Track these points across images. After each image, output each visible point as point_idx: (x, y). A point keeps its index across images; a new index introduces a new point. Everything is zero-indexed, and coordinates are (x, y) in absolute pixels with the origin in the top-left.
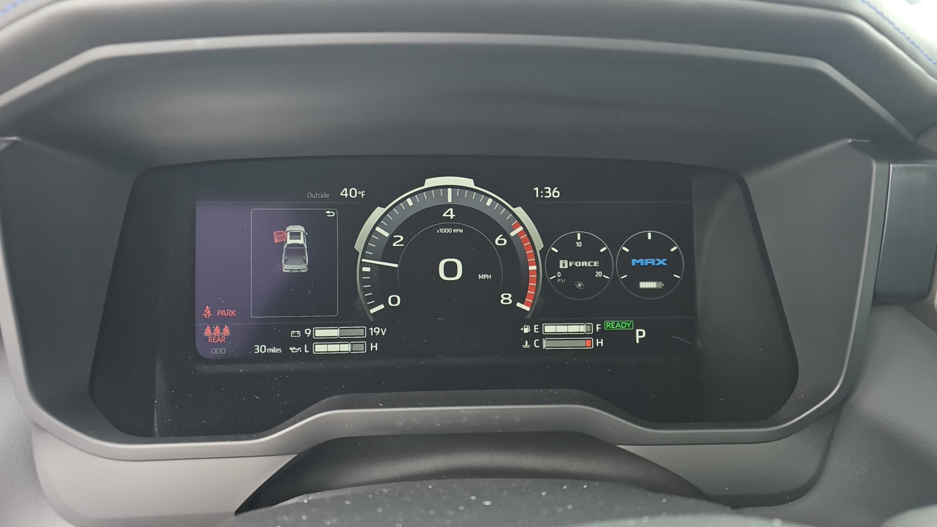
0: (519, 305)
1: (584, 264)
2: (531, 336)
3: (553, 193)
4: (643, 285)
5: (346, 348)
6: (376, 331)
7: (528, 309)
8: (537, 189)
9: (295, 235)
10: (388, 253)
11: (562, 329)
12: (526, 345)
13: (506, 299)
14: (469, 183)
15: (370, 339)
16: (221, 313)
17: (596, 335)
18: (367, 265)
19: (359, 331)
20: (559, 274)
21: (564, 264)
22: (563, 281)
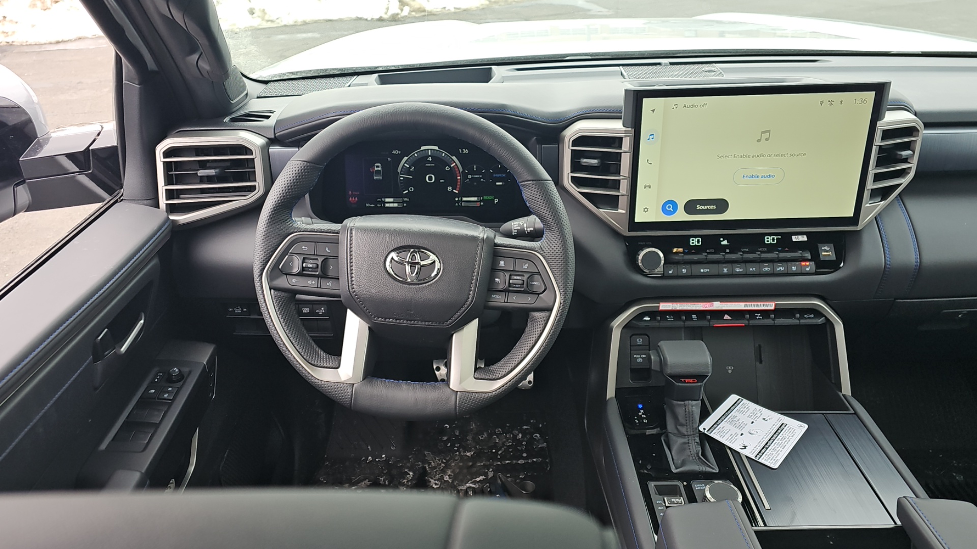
0: (454, 191)
1: (477, 176)
2: (458, 201)
3: (466, 151)
4: (497, 184)
5: (396, 205)
6: (406, 199)
7: (457, 192)
8: (460, 150)
9: (378, 167)
10: (408, 172)
11: (469, 199)
12: (457, 205)
13: (450, 189)
14: (436, 148)
15: (404, 202)
16: (354, 193)
17: (481, 201)
18: (402, 177)
19: (400, 199)
20: (468, 180)
21: (470, 176)
22: (469, 182)
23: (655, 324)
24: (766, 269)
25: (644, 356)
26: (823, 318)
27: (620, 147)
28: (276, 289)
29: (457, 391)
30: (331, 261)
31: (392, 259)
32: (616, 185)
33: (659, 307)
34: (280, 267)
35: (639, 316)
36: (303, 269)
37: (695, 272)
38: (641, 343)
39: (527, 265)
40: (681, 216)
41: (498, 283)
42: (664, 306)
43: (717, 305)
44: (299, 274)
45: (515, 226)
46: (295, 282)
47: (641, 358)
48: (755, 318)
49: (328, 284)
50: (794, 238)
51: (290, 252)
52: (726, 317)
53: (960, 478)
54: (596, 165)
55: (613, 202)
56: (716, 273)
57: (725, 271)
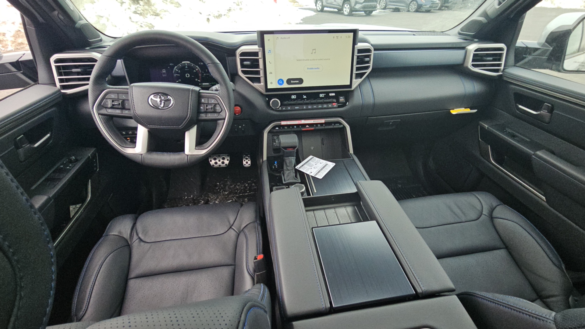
1: (208, 74)
2: (201, 85)
3: (202, 64)
7: (200, 81)
8: (199, 63)
9: (164, 71)
10: (178, 73)
11: (205, 84)
13: (196, 80)
14: (189, 62)
17: (210, 85)
18: (175, 75)
21: (205, 74)
22: (204, 77)
23: (281, 130)
24: (320, 106)
26: (342, 125)
27: (258, 56)
28: (102, 114)
29: (188, 155)
30: (126, 102)
31: (151, 99)
32: (258, 73)
33: (281, 123)
34: (102, 104)
35: (274, 128)
36: (113, 105)
37: (293, 109)
38: (276, 139)
39: (213, 100)
40: (285, 85)
41: (202, 109)
42: (283, 123)
43: (303, 122)
44: (111, 108)
45: (214, 88)
46: (110, 112)
48: (317, 126)
49: (126, 112)
50: (330, 95)
51: (106, 97)
52: (307, 126)
53: (400, 186)
54: (249, 64)
55: (258, 80)
56: (301, 108)
57: (305, 107)
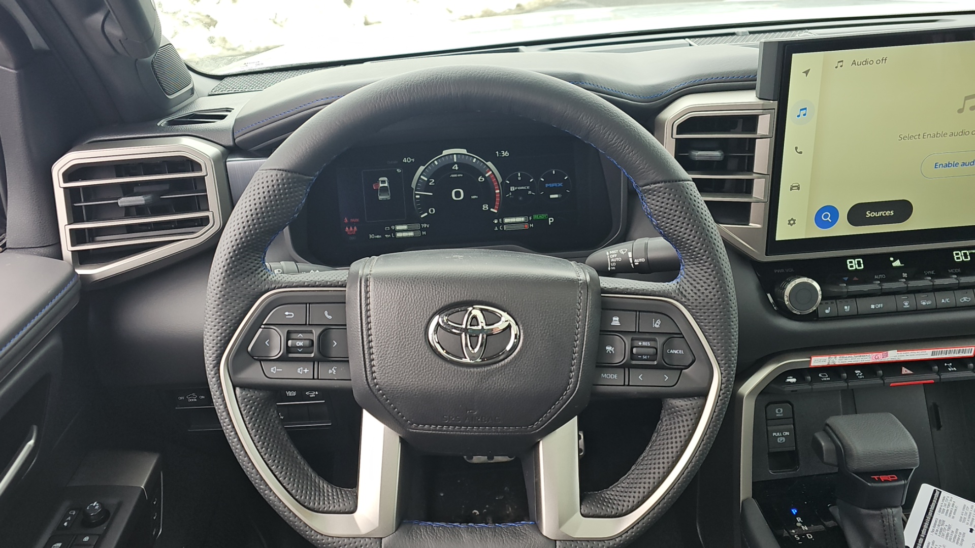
0: (492, 210)
1: (522, 188)
2: (498, 224)
3: (505, 154)
4: (552, 196)
5: (411, 234)
6: (425, 225)
7: (496, 211)
8: (497, 152)
9: (383, 182)
10: (427, 187)
11: (513, 220)
12: (496, 229)
13: (485, 207)
14: (464, 151)
15: (422, 229)
16: (352, 220)
17: (530, 222)
18: (418, 194)
19: (417, 226)
20: (510, 194)
21: (512, 189)
22: (513, 197)
23: (804, 386)
24: (965, 299)
25: (787, 433)
27: (754, 129)
28: (244, 386)
29: (555, 541)
30: (334, 333)
31: (438, 325)
32: (746, 187)
33: (810, 362)
34: (250, 349)
35: (779, 378)
36: (289, 350)
37: (862, 310)
38: (782, 415)
39: (659, 322)
40: (843, 228)
41: (611, 355)
42: (818, 361)
43: (893, 355)
44: (282, 359)
45: (613, 256)
46: (276, 372)
47: (783, 436)
48: (946, 369)
49: (330, 371)
51: (264, 323)
52: (905, 371)
55: (741, 213)
56: (893, 308)
57: (906, 305)
